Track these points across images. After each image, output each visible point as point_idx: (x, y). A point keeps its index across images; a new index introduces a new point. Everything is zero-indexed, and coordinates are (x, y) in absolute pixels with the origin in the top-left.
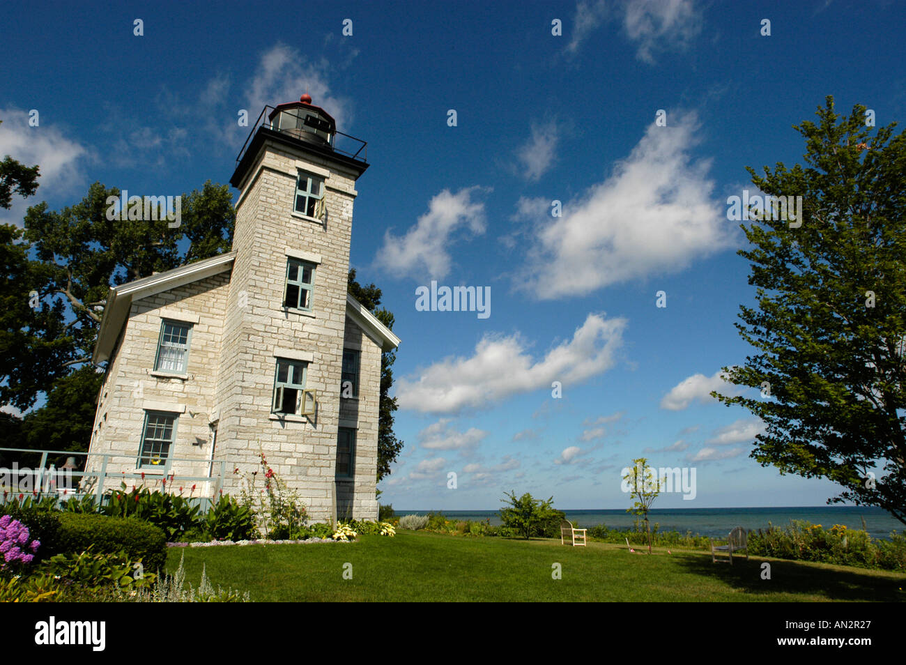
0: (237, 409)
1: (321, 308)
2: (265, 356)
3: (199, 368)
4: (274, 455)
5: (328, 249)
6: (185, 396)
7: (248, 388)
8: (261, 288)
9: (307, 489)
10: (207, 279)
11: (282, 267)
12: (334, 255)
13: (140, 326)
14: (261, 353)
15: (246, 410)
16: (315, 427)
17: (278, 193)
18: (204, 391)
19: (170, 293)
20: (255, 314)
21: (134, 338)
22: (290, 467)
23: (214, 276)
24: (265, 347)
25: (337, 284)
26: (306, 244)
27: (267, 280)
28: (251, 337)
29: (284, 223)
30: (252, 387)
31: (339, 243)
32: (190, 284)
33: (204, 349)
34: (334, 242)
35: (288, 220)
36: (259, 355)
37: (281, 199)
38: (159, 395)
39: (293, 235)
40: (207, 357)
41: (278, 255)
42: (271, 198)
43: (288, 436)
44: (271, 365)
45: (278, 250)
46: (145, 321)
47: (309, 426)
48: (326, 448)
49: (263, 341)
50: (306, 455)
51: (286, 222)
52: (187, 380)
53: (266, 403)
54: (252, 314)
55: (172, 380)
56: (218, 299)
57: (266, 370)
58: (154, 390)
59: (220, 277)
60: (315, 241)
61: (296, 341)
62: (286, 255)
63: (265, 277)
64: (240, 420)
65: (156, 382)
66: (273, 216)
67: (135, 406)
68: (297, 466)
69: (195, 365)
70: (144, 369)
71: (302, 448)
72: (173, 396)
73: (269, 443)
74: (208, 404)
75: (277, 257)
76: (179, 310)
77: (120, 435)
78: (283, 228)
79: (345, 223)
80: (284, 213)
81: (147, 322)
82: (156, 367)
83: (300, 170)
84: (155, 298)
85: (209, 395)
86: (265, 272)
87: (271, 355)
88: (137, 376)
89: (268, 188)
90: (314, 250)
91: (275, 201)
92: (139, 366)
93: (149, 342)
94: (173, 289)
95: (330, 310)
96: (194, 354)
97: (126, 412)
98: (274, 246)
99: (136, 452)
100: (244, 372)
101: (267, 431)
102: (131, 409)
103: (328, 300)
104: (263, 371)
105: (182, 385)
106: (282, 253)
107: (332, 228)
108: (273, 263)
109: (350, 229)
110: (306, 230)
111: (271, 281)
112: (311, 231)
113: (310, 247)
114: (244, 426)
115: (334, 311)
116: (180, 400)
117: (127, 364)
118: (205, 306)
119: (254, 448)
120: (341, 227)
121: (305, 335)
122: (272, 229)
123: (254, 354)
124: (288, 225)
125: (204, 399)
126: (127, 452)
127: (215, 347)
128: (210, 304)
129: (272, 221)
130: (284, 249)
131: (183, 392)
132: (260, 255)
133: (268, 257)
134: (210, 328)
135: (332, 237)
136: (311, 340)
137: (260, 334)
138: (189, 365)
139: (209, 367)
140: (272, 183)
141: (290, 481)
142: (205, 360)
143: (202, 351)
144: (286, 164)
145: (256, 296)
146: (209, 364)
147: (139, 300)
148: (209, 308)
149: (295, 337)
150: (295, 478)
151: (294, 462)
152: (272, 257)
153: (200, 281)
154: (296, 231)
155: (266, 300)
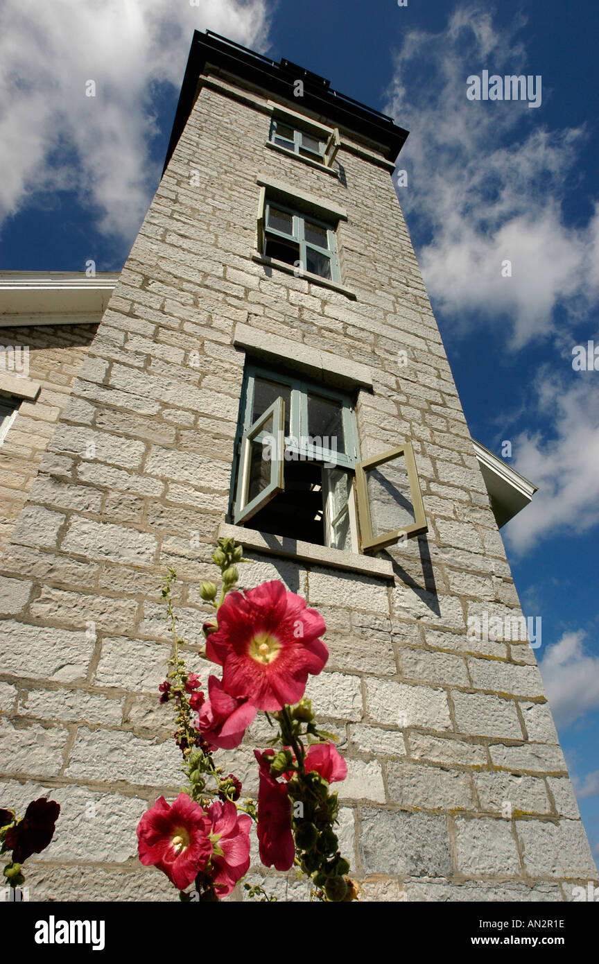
0: (58, 480)
1: (367, 287)
2: (201, 339)
11: (251, 197)
14: (189, 328)
15: (103, 491)
16: (434, 606)
20: (174, 246)
24: (202, 317)
26: (305, 186)
28: (156, 285)
29: (250, 149)
35: (259, 148)
36: (180, 331)
37: (241, 123)
41: (239, 178)
42: (218, 115)
44: (226, 366)
45: (239, 173)
47: (406, 598)
48: (508, 711)
49: (196, 303)
50: (424, 742)
51: (254, 149)
57: (203, 374)
62: (261, 184)
63: (204, 196)
64: (64, 530)
66: (223, 133)
75: (237, 181)
78: (248, 153)
80: (250, 139)
86: (206, 190)
87: (227, 339)
89: (213, 105)
98: (228, 165)
100: (112, 362)
104: (194, 377)
106: (248, 179)
108: (227, 185)
110: (300, 171)
114: (83, 560)
121: (334, 325)
122: (222, 146)
124: (259, 154)
130: (254, 176)
133: (214, 173)
137: (188, 287)
152: (223, 176)
154: (280, 166)
155: (208, 230)
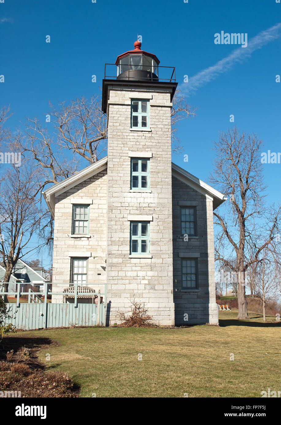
0: (110, 254)
1: (156, 186)
2: (123, 221)
3: (96, 230)
4: (134, 279)
5: (157, 147)
6: (90, 247)
7: (115, 241)
8: (116, 181)
9: (156, 297)
10: (94, 176)
11: (128, 165)
12: (161, 150)
13: (61, 211)
14: (121, 219)
15: (115, 254)
17: (120, 118)
18: (100, 243)
19: (75, 189)
20: (115, 197)
21: (59, 217)
22: (144, 285)
23: (98, 174)
24: (122, 215)
25: (164, 168)
26: (141, 147)
27: (119, 175)
28: (114, 211)
29: (126, 137)
30: (117, 240)
31: (163, 141)
32: (84, 181)
33: (97, 219)
34: (160, 141)
35: (128, 134)
36: (119, 221)
37: (122, 122)
38: (76, 248)
39: (132, 143)
40: (100, 223)
41: (124, 158)
42: (116, 123)
43: (141, 267)
44: (127, 226)
45: (124, 155)
46: (63, 207)
47: (154, 260)
48: (167, 273)
49: (121, 212)
50: (153, 278)
51: (127, 136)
52: (90, 237)
53: (126, 248)
54: (113, 197)
55: (82, 239)
56: (101, 187)
57: (124, 229)
58: (73, 245)
59: (102, 173)
60: (147, 143)
61: (140, 209)
62: (129, 157)
63: (118, 173)
64: (112, 260)
65: (74, 241)
66: (118, 134)
67: (65, 255)
68: (148, 284)
69: (94, 229)
70: (67, 235)
71: (150, 274)
72: (83, 248)
73: (130, 272)
74: (104, 251)
75: (124, 159)
76: (81, 198)
77: (59, 272)
78: (126, 140)
79: (166, 127)
80: (125, 131)
81: (64, 208)
82: (73, 233)
83: (132, 99)
84: (67, 193)
85: (104, 245)
86: (118, 170)
87: (126, 220)
88: (63, 239)
89: (114, 117)
90: (147, 150)
91: (118, 124)
92: (64, 233)
93: (67, 219)
94: (76, 186)
95: (161, 187)
96: (93, 222)
97: (61, 259)
98: (121, 153)
99: (68, 280)
101: (128, 265)
102: (63, 257)
103: (160, 180)
104: (122, 230)
105: (88, 241)
106: (126, 156)
107: (157, 133)
108: (122, 163)
109: (170, 130)
110: (140, 138)
111: (122, 175)
112: (144, 137)
113: (145, 148)
114: (114, 264)
115: (164, 187)
116: (88, 250)
117: (57, 233)
118: (95, 193)
119: (122, 275)
120: (164, 130)
121: (147, 205)
122: (119, 142)
123: (116, 221)
124: (128, 137)
125: (101, 248)
126: (64, 280)
127: (104, 217)
128: (97, 191)
129: (118, 137)
130: (128, 153)
131: (89, 245)
132: (114, 160)
133: (118, 160)
134: (100, 205)
135: (158, 138)
136: (150, 207)
137: (119, 208)
138: (90, 229)
139: (102, 229)
140: (115, 113)
141: (145, 293)
142: (99, 225)
143: (96, 220)
144: (123, 98)
145: (114, 186)
146: (101, 227)
147: (59, 196)
148: (97, 194)
149: (140, 207)
150: (148, 291)
151: (146, 282)
152: (121, 160)
153: (90, 178)
154: (134, 140)
155: (120, 187)
